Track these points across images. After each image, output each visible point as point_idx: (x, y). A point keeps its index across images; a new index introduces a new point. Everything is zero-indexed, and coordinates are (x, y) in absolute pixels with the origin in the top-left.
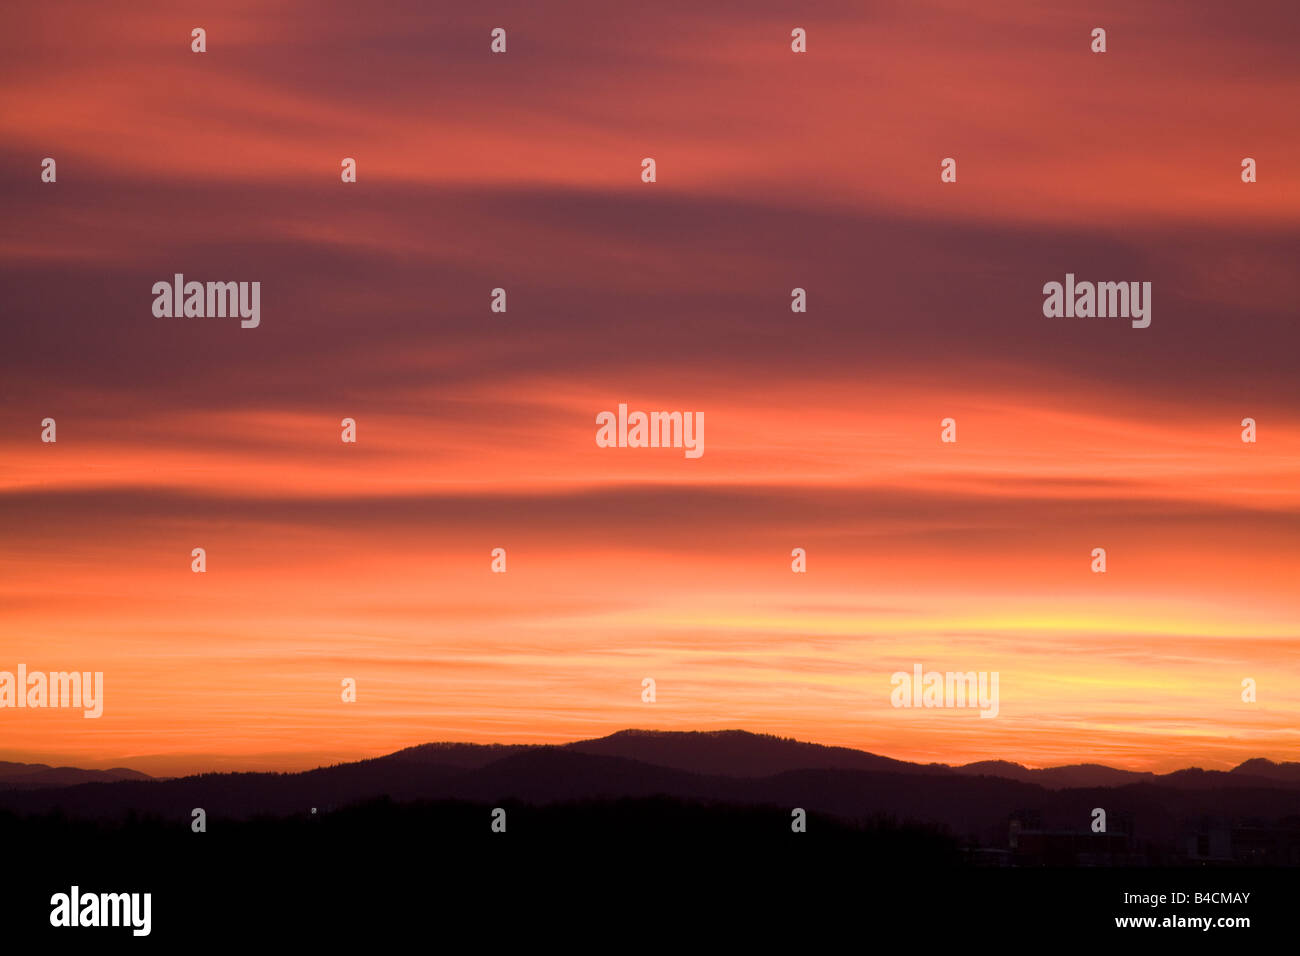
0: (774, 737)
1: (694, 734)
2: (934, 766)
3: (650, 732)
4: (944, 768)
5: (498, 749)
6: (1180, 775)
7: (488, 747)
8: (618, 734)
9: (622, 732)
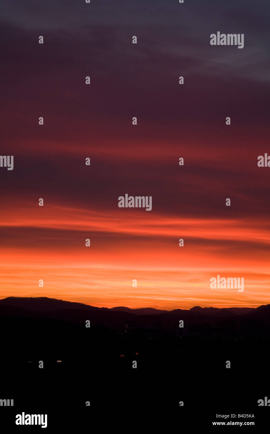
0: (55, 299)
2: (103, 308)
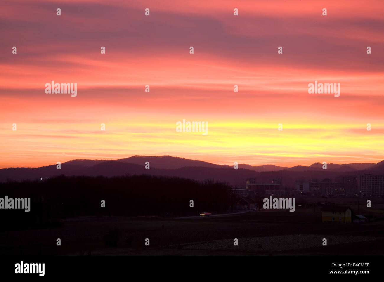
0: (178, 157)
1: (155, 157)
2: (225, 166)
3: (142, 156)
4: (228, 166)
5: (97, 161)
6: (295, 168)
7: (94, 160)
8: (132, 157)
9: (134, 156)
